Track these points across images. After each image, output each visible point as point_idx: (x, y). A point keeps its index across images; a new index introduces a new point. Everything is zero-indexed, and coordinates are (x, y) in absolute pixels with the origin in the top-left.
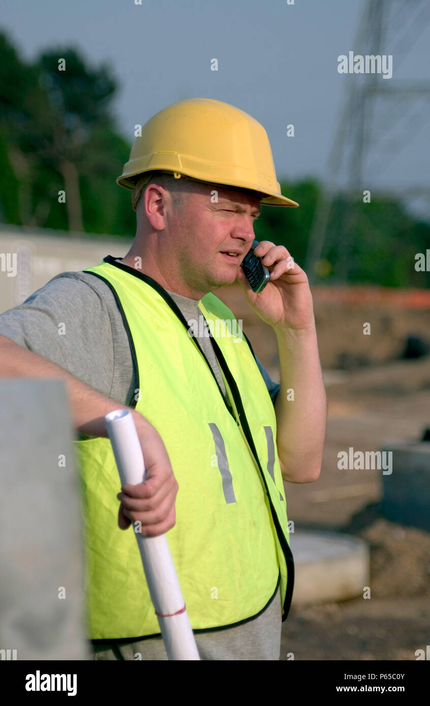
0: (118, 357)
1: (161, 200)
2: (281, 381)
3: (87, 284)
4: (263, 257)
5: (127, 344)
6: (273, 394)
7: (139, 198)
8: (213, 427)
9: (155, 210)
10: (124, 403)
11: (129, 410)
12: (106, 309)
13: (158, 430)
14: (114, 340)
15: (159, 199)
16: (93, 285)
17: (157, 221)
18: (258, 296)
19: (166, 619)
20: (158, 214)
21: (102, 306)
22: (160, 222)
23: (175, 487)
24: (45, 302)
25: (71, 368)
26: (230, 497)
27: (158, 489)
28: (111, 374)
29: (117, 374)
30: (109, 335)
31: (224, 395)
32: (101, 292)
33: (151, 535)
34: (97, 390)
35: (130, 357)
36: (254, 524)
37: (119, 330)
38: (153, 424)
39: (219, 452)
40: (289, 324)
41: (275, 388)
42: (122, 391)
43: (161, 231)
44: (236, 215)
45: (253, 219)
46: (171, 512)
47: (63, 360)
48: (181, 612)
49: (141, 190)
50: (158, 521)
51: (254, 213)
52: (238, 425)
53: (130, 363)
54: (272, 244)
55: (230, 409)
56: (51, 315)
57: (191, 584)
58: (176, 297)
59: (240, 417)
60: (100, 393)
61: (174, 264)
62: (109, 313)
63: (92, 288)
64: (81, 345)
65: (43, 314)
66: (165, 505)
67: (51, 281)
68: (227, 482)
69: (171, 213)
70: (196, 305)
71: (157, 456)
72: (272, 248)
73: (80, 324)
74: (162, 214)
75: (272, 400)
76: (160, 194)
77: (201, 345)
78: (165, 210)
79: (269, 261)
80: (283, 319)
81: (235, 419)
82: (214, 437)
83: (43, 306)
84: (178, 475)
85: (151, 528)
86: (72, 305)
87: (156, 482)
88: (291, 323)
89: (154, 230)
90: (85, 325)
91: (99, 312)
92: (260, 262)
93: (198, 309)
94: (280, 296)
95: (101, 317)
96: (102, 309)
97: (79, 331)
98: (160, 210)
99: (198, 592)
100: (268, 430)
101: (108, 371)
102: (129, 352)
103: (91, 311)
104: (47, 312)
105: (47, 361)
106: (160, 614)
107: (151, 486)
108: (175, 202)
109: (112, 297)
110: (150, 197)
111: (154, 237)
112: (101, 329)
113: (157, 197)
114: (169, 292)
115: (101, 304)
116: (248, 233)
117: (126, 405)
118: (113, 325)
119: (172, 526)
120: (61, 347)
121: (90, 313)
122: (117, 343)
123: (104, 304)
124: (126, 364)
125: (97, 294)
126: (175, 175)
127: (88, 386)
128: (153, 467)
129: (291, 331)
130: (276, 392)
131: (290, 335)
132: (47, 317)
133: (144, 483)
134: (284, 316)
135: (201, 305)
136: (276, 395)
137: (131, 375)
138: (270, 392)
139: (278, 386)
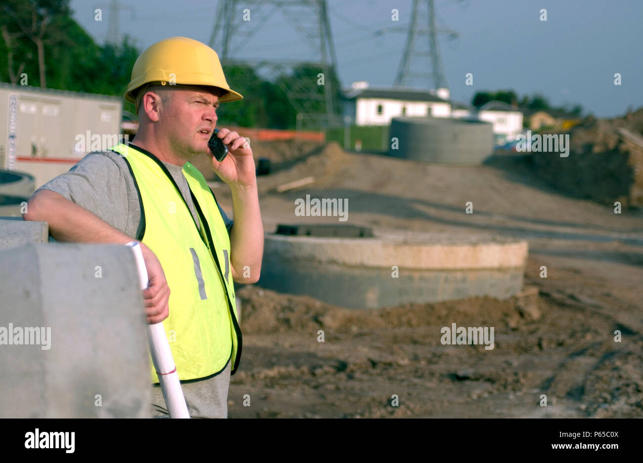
0: (131, 206)
1: (154, 102)
2: (234, 217)
3: (111, 158)
4: (223, 139)
5: (137, 197)
6: (229, 228)
7: (140, 105)
8: (193, 250)
9: (151, 109)
10: (135, 237)
11: (138, 242)
12: (123, 175)
13: (157, 255)
14: (128, 195)
15: (153, 101)
16: (115, 159)
17: (153, 116)
18: (220, 164)
19: (163, 376)
20: (154, 112)
21: (120, 173)
22: (155, 116)
23: (168, 292)
24: (84, 170)
25: (100, 214)
26: (203, 296)
27: (157, 293)
28: (127, 217)
29: (131, 216)
30: (126, 192)
31: (199, 229)
32: (119, 163)
33: (153, 322)
34: (117, 229)
35: (139, 205)
36: (219, 313)
37: (131, 188)
38: (153, 251)
39: (196, 267)
40: (240, 182)
41: (231, 223)
42: (134, 228)
43: (157, 122)
44: (204, 106)
45: (215, 108)
46: (166, 307)
47: (95, 208)
48: (173, 372)
49: (141, 99)
50: (158, 314)
51: (215, 104)
52: (208, 248)
53: (139, 209)
54: (228, 131)
55: (203, 238)
56: (87, 179)
57: (179, 352)
58: (168, 165)
59: (209, 244)
60: (119, 230)
61: (166, 142)
62: (125, 177)
63: (114, 161)
64: (107, 198)
65: (82, 178)
66: (162, 303)
67: (87, 156)
68: (202, 286)
69: (162, 109)
70: (181, 170)
71: (156, 272)
72: (228, 133)
73: (106, 184)
74: (156, 111)
75: (228, 231)
76: (154, 98)
77: (184, 197)
78: (158, 108)
79: (227, 141)
80: (237, 179)
81: (206, 245)
82: (193, 257)
83: (82, 173)
84: (170, 284)
85: (153, 318)
86: (101, 172)
87: (156, 288)
88: (242, 182)
89: (151, 121)
90: (109, 185)
91: (118, 176)
92: (221, 142)
93: (182, 173)
94: (234, 165)
95: (120, 180)
96: (120, 175)
97: (106, 189)
98: (155, 109)
99: (184, 356)
100: (225, 252)
101: (124, 215)
102: (138, 203)
103: (113, 176)
104: (84, 177)
105: (85, 209)
106: (159, 374)
107: (152, 291)
108: (164, 101)
109: (127, 167)
110: (147, 101)
111: (152, 126)
112: (120, 188)
113: (151, 100)
114: (163, 162)
115: (120, 171)
116: (213, 116)
117: (136, 239)
118: (128, 185)
119: (167, 317)
120: (94, 200)
121: (112, 177)
122: (130, 196)
123: (122, 172)
124: (137, 210)
125: (117, 165)
126: (162, 83)
127: (112, 226)
128: (154, 279)
129: (242, 187)
130: (231, 226)
131: (241, 189)
132: (85, 180)
133: (148, 289)
134: (237, 177)
135: (183, 171)
136: (230, 227)
137: (139, 217)
138: (227, 226)
139: (232, 222)
